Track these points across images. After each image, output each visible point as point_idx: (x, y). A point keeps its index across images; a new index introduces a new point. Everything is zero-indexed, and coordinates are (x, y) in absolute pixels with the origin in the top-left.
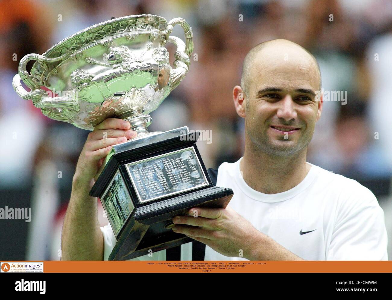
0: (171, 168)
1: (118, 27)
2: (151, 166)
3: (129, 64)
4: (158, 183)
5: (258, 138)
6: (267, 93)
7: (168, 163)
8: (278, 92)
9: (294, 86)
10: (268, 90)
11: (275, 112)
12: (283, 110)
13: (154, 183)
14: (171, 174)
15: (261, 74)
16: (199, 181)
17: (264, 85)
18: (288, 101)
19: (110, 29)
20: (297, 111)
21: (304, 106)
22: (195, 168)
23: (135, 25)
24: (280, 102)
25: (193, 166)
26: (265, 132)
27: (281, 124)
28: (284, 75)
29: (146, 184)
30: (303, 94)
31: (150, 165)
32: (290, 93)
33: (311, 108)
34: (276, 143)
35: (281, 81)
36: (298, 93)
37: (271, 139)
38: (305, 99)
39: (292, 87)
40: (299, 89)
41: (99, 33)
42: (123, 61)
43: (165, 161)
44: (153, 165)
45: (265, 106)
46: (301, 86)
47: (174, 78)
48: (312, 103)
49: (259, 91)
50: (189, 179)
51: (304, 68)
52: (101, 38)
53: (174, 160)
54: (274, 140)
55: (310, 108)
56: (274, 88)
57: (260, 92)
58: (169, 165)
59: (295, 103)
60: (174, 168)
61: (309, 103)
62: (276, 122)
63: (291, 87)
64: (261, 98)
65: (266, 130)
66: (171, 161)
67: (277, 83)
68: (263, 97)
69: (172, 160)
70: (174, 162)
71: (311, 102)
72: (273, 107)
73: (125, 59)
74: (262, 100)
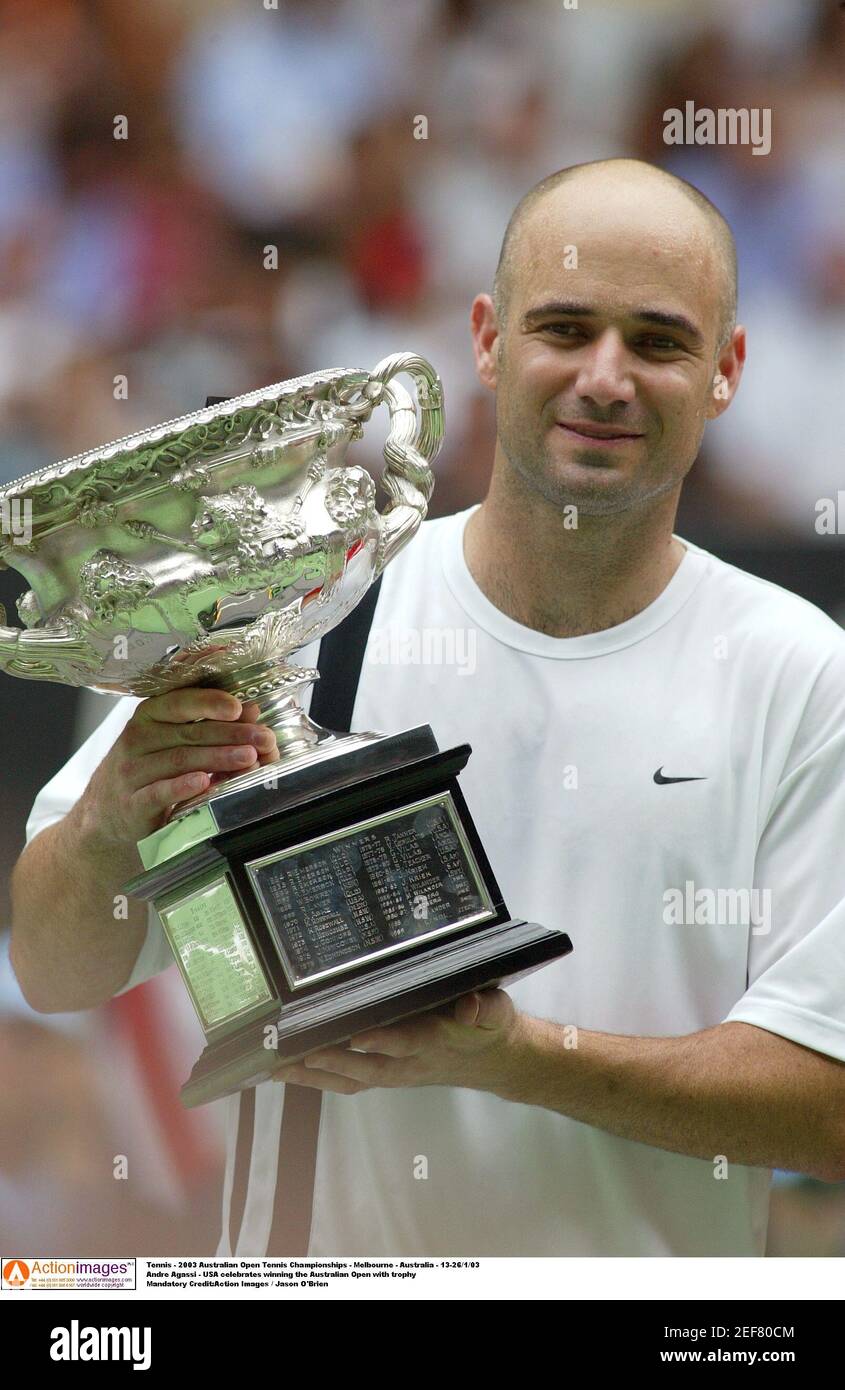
0: (384, 864)
1: (226, 427)
2: (324, 862)
3: (260, 546)
4: (344, 919)
5: (522, 456)
6: (551, 319)
7: (374, 849)
8: (582, 319)
9: (630, 303)
10: (555, 309)
11: (570, 379)
12: (590, 373)
13: (332, 919)
14: (383, 886)
15: (538, 261)
16: (466, 903)
17: (546, 293)
18: (610, 346)
19: (203, 436)
20: (635, 379)
21: (662, 364)
22: (455, 860)
23: (277, 414)
24: (587, 348)
25: (447, 854)
26: (541, 442)
27: (586, 417)
28: (603, 268)
29: (307, 924)
30: (658, 328)
31: (321, 859)
32: (618, 322)
33: (683, 376)
34: (570, 471)
35: (595, 284)
36: (643, 325)
37: (556, 461)
38: (664, 343)
39: (625, 305)
40: (646, 311)
41: (167, 450)
42: (242, 538)
43: (365, 844)
44: (329, 861)
45: (541, 358)
46: (654, 302)
47: (389, 536)
48: (686, 359)
49: (530, 312)
50: (436, 897)
51: (666, 251)
52: (175, 464)
53: (391, 838)
54: (566, 464)
55: (678, 373)
56: (571, 305)
57: (532, 315)
58: (376, 856)
59: (634, 354)
60: (393, 867)
61: (676, 357)
62: (574, 411)
63: (621, 305)
64: (535, 335)
65: (544, 435)
66: (383, 844)
67: (582, 289)
68: (539, 329)
69: (387, 838)
70: (393, 845)
71: (684, 354)
72: (566, 363)
73: (246, 532)
74: (536, 342)
